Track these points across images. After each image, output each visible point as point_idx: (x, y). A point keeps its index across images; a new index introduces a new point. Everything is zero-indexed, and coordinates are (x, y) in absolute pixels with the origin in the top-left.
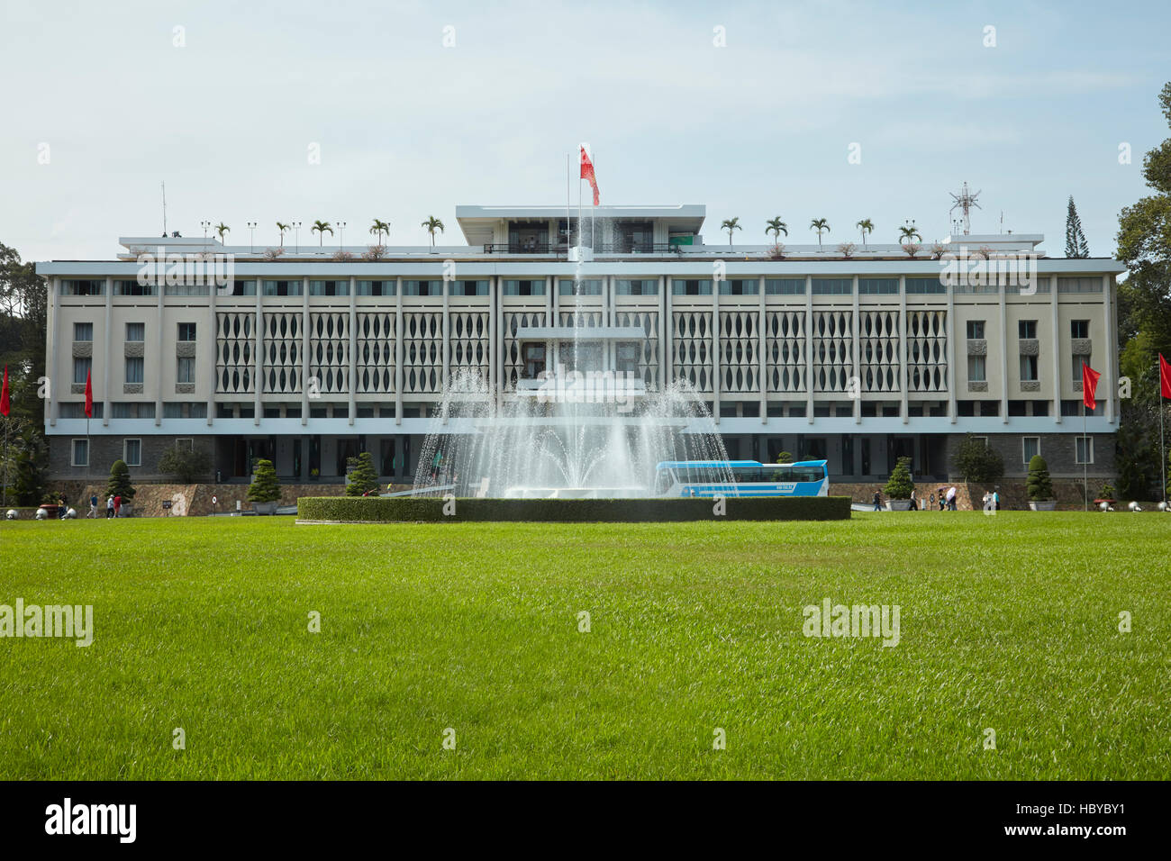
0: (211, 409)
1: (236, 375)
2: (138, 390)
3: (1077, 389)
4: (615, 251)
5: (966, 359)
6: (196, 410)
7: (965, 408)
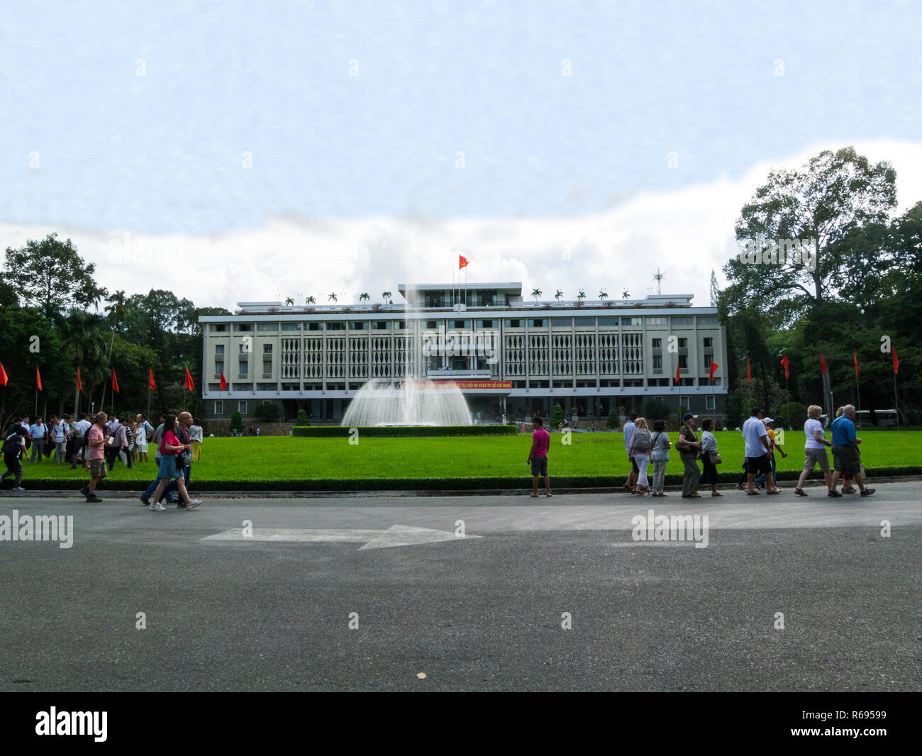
0: (279, 386)
1: (291, 369)
2: (245, 377)
3: (706, 372)
4: (478, 305)
5: (652, 357)
6: (273, 386)
7: (652, 382)
